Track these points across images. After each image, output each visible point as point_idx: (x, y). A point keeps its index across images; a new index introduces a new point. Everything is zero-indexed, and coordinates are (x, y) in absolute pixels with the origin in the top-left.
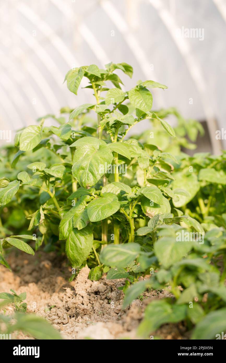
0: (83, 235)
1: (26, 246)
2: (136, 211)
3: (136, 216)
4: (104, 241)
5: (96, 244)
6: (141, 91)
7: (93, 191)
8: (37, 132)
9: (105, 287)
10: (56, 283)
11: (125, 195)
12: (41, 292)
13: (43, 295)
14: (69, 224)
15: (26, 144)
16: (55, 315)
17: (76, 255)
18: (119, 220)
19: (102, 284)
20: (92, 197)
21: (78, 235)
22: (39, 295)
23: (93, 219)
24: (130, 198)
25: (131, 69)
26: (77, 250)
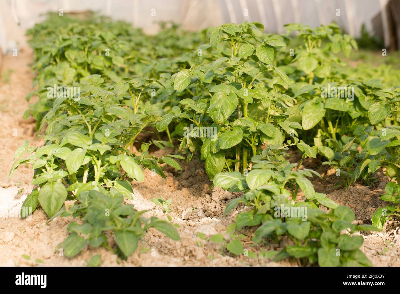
0: (218, 157)
1: (175, 164)
2: (257, 140)
3: (257, 144)
4: (237, 159)
5: (230, 162)
6: (266, 47)
7: (228, 123)
8: (188, 75)
9: (233, 195)
10: (204, 189)
11: (248, 129)
12: (191, 195)
13: (193, 198)
14: (208, 148)
15: (179, 85)
16: (195, 214)
17: (212, 171)
18: (246, 145)
19: (231, 194)
20: (226, 128)
21: (214, 157)
22: (190, 198)
23: (223, 147)
24: (252, 132)
25: (262, 26)
26: (213, 168)
